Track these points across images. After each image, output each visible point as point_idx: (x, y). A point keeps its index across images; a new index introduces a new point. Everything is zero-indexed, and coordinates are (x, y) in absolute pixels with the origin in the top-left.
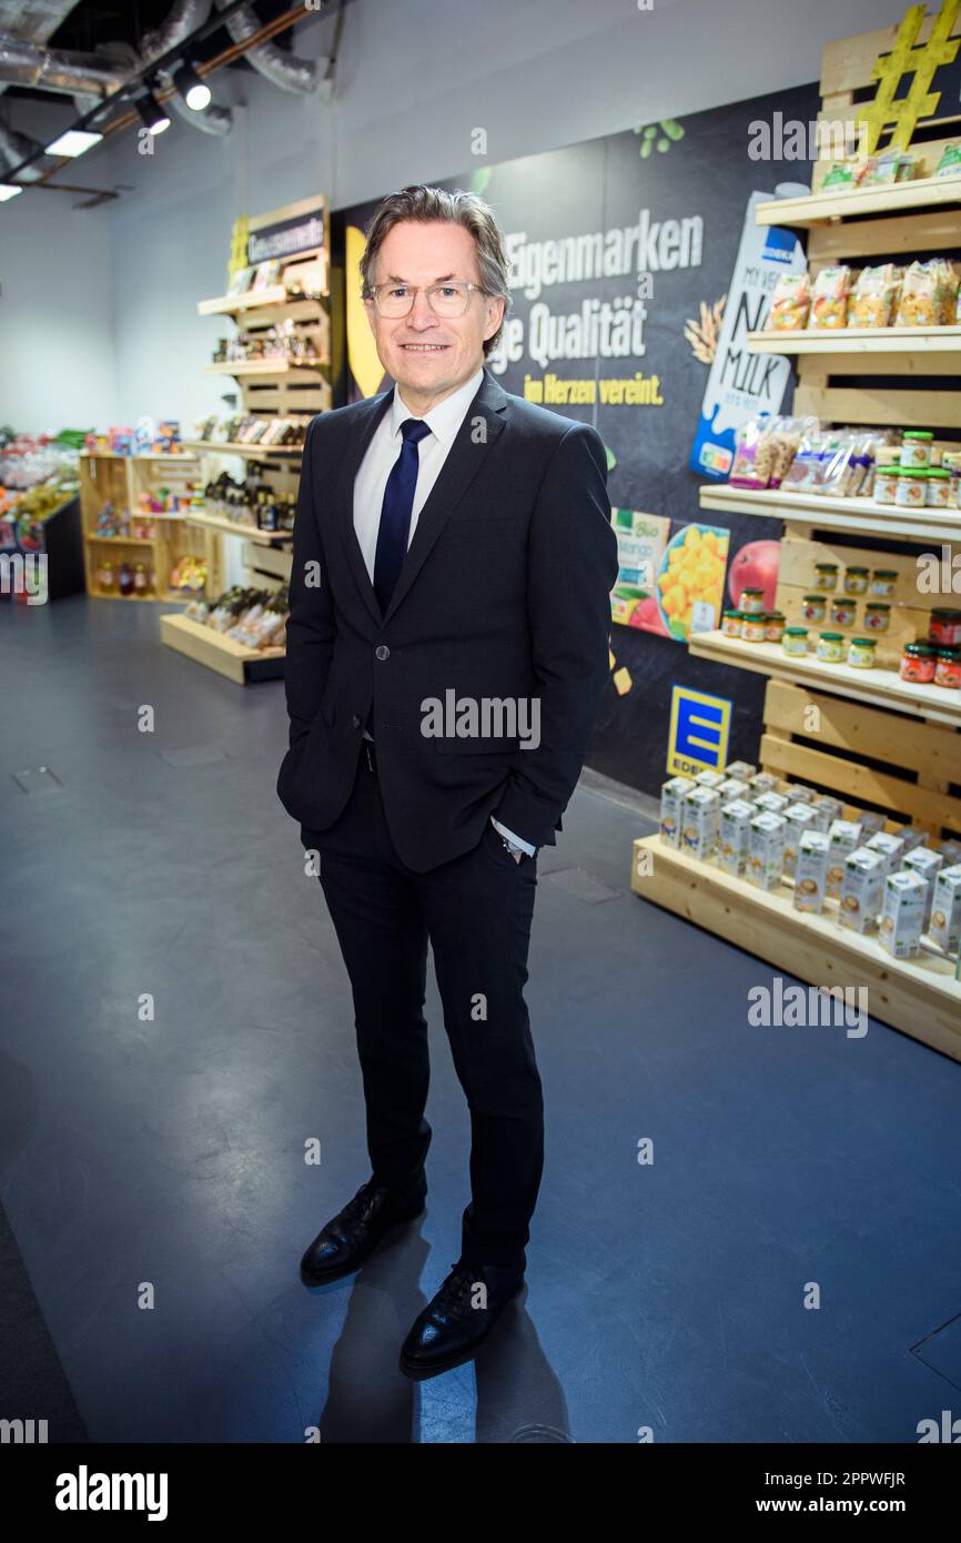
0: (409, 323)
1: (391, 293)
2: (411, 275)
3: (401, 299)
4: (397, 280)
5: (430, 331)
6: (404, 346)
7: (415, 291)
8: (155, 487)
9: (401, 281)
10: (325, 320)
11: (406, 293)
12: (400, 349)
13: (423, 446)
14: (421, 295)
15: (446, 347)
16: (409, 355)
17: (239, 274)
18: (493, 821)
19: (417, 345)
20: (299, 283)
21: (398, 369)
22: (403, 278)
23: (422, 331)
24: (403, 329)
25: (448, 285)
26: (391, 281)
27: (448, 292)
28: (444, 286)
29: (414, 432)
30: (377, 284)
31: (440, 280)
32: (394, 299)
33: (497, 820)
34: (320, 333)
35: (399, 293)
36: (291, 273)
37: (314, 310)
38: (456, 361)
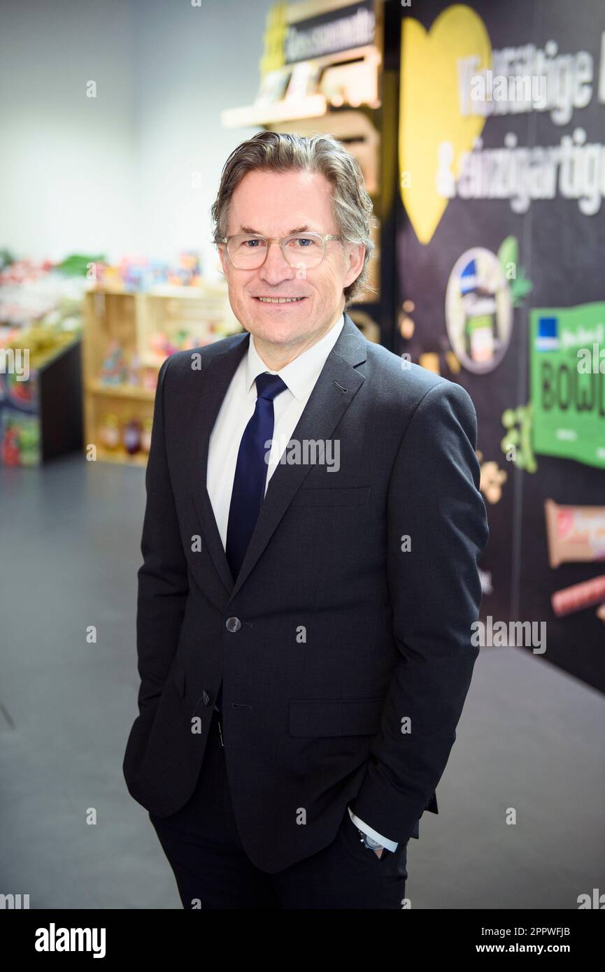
0: (262, 275)
1: (244, 243)
2: (263, 226)
3: (254, 250)
4: (249, 231)
5: (285, 284)
6: (257, 298)
7: (267, 242)
8: (172, 327)
9: (253, 232)
10: (373, 138)
11: (260, 243)
12: (253, 301)
13: (279, 402)
14: (275, 246)
15: (303, 298)
16: (263, 308)
17: (272, 77)
18: (351, 814)
19: (271, 298)
20: (342, 91)
21: (251, 321)
22: (256, 229)
23: (277, 285)
24: (257, 281)
25: (305, 235)
26: (243, 233)
27: (304, 242)
28: (301, 239)
29: (269, 386)
30: (228, 235)
31: (294, 232)
32: (247, 250)
33: (356, 814)
34: (366, 153)
35: (253, 243)
36: (334, 76)
37: (359, 125)
38: (314, 312)
